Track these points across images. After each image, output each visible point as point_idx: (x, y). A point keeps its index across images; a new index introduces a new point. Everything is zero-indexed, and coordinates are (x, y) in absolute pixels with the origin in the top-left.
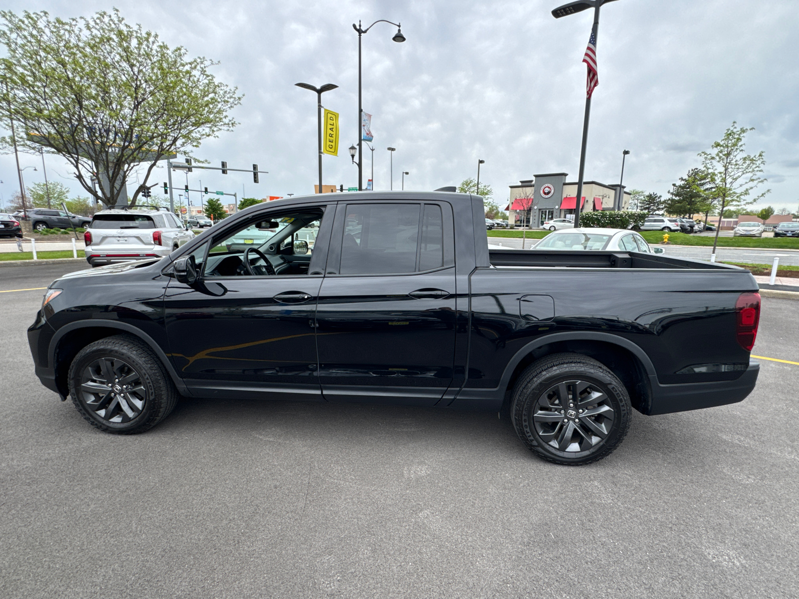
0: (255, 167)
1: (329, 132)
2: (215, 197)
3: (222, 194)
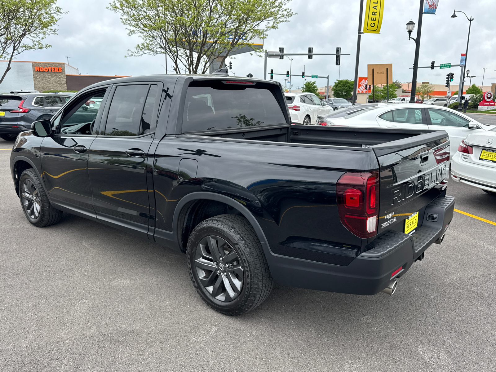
0: (338, 50)
1: (372, 10)
2: (312, 80)
3: (317, 77)
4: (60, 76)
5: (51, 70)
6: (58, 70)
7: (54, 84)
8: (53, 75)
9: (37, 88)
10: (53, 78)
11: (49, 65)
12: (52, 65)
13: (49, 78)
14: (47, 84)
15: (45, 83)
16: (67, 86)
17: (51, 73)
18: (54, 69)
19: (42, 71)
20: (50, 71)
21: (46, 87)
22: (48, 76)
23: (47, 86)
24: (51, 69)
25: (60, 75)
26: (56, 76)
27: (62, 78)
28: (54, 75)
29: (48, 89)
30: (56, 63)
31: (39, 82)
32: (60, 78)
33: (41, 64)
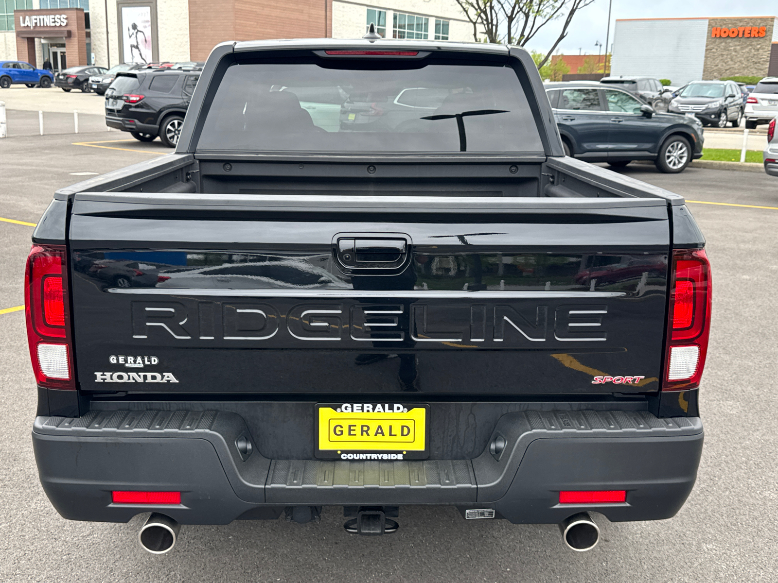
4: (759, 46)
5: (743, 34)
6: (758, 33)
7: (743, 64)
8: (746, 43)
9: (707, 71)
10: (744, 51)
11: (741, 22)
12: (748, 23)
13: (735, 52)
14: (730, 62)
15: (726, 61)
16: (770, 68)
17: (742, 39)
18: (751, 31)
19: (726, 35)
20: (741, 35)
21: (726, 70)
22: (736, 46)
23: (728, 67)
24: (744, 31)
25: (758, 44)
26: (751, 45)
27: (763, 49)
28: (748, 43)
29: (730, 75)
30: (756, 19)
31: (714, 59)
32: (758, 50)
33: (725, 22)
